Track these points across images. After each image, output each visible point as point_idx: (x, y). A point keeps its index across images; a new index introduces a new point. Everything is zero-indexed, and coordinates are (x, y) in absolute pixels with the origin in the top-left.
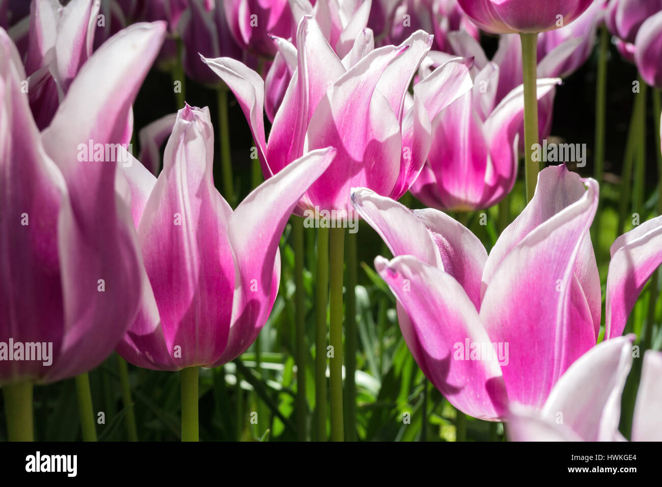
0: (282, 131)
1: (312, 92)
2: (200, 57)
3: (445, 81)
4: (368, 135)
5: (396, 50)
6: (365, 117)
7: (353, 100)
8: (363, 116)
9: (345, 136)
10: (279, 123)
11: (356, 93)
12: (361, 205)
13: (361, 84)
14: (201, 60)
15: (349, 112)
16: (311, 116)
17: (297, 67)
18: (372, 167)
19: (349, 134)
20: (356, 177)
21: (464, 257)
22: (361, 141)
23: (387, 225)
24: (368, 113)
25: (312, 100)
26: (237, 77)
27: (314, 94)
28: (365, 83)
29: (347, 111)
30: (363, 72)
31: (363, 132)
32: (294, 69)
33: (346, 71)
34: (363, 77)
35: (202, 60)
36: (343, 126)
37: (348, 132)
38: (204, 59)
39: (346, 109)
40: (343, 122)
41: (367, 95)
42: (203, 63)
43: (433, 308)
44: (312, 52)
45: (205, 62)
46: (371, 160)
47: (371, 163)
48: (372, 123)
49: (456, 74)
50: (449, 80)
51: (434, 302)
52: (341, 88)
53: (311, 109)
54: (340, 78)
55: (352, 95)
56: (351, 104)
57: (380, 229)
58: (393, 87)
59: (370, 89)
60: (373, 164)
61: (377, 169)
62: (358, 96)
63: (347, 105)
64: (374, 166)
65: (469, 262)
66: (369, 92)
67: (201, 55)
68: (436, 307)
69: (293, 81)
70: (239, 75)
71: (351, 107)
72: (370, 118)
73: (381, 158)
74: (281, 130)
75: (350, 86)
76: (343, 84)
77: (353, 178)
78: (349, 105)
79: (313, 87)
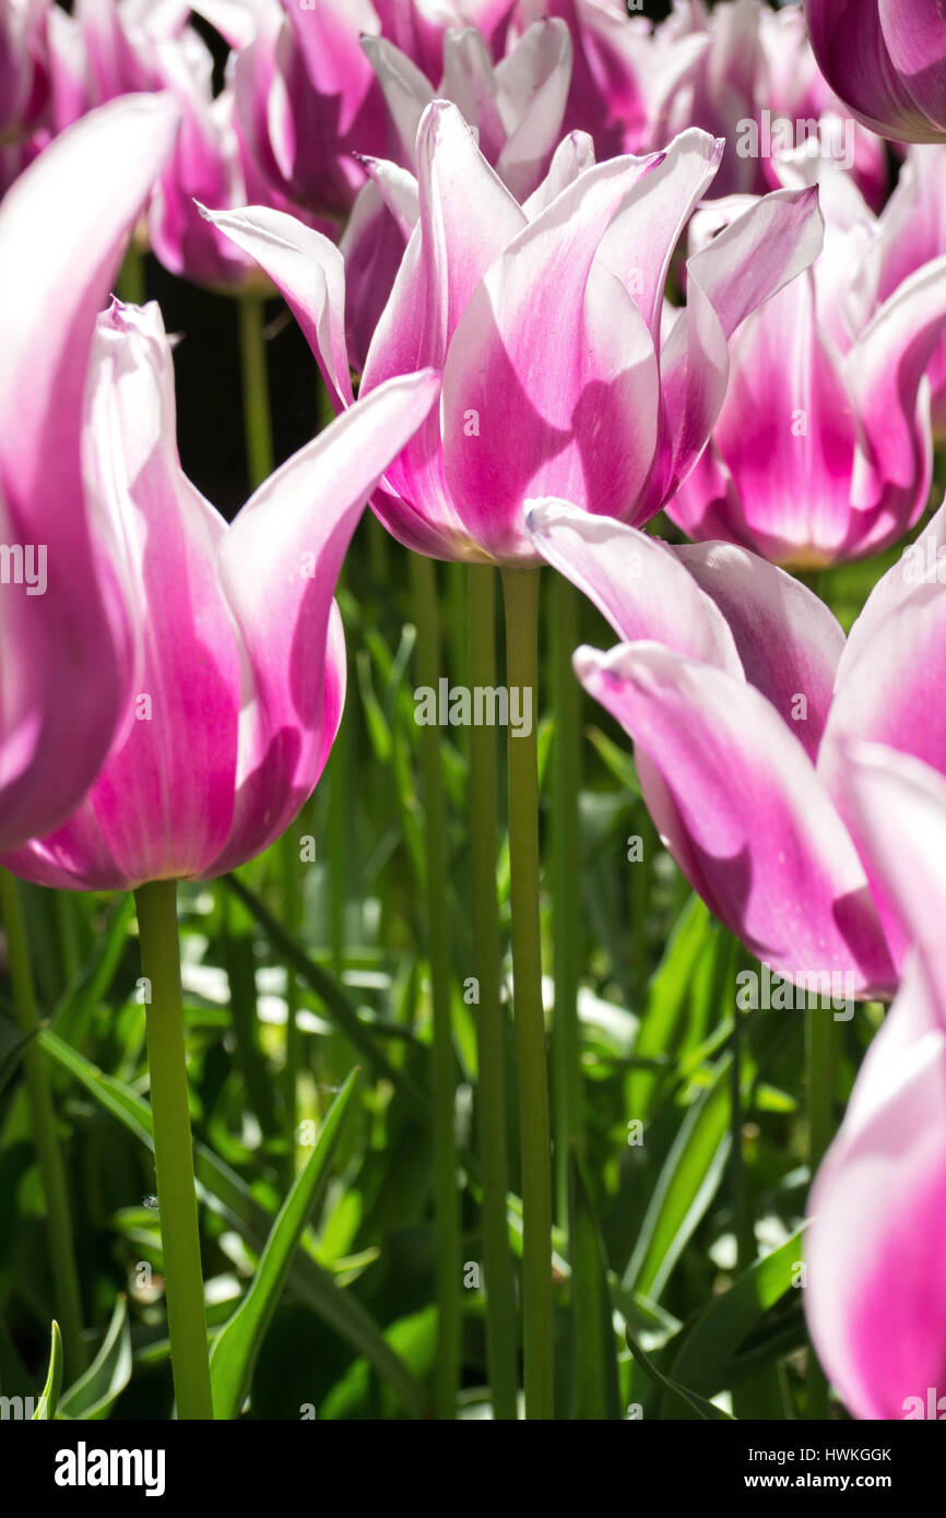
0: (390, 365)
1: (455, 273)
2: (196, 207)
3: (757, 244)
4: (583, 364)
5: (637, 164)
6: (575, 321)
7: (546, 283)
8: (571, 320)
9: (532, 366)
10: (383, 347)
11: (553, 269)
12: (548, 536)
13: (563, 246)
14: (199, 216)
15: (539, 311)
16: (455, 327)
17: (419, 221)
18: (595, 433)
19: (540, 362)
20: (559, 457)
21: (793, 646)
22: (569, 377)
23: (607, 578)
24: (581, 313)
25: (456, 292)
26: (283, 246)
27: (459, 279)
28: (574, 243)
29: (536, 311)
30: (567, 217)
31: (571, 357)
32: (412, 225)
33: (527, 223)
34: (567, 230)
35: (203, 216)
36: (526, 344)
37: (538, 359)
38: (205, 213)
39: (532, 306)
40: (527, 335)
41: (578, 272)
42: (205, 220)
43: (711, 755)
44: (452, 183)
45: (208, 219)
46: (592, 418)
47: (591, 425)
48: (591, 335)
49: (780, 226)
50: (765, 241)
51: (711, 741)
52: (519, 258)
53: (453, 312)
54: (517, 236)
55: (545, 273)
56: (544, 294)
57: (594, 588)
58: (637, 258)
59: (585, 257)
60: (597, 428)
61: (606, 440)
62: (558, 274)
63: (534, 295)
64: (599, 433)
65: (804, 656)
66: (581, 265)
67: (199, 204)
68: (718, 753)
69: (412, 253)
70: (288, 244)
71: (542, 302)
72: (587, 326)
73: (614, 415)
74: (387, 363)
75: (538, 253)
76: (523, 249)
77: (554, 461)
78: (539, 295)
79: (456, 265)
